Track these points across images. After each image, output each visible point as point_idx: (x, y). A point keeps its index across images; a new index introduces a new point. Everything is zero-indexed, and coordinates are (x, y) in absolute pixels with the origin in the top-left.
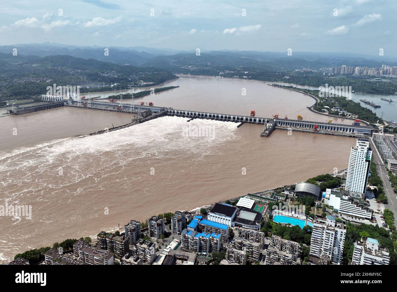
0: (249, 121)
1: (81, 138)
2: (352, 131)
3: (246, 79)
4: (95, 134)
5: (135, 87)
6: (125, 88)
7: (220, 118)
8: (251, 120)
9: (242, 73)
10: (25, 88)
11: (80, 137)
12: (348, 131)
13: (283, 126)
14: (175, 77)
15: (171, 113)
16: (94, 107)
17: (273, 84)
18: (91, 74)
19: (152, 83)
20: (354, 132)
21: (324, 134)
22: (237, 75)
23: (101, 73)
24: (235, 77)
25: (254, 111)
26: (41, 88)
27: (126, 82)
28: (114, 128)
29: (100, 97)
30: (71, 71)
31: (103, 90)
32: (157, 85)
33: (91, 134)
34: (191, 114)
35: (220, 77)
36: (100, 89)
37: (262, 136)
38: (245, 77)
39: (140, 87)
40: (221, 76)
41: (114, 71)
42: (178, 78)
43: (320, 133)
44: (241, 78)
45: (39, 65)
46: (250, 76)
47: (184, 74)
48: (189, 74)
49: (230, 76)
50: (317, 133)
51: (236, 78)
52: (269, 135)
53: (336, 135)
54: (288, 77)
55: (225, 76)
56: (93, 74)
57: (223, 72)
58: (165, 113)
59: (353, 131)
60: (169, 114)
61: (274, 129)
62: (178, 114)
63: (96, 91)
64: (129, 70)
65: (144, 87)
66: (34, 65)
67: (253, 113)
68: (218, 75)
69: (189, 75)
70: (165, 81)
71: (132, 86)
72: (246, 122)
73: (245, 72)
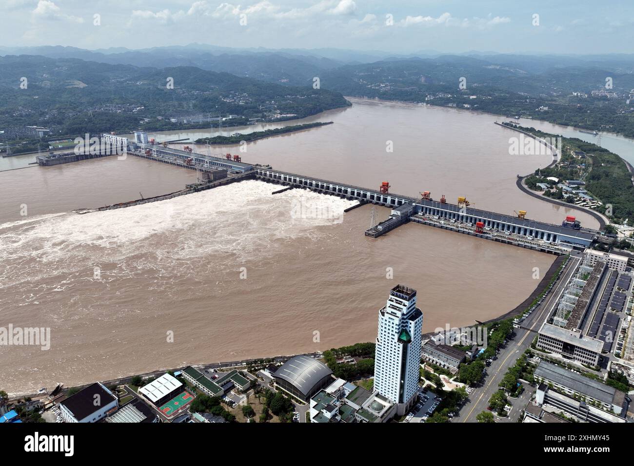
0: (375, 200)
1: (83, 214)
2: (551, 238)
3: (467, 109)
4: (107, 208)
5: (262, 121)
6: (244, 123)
7: (331, 191)
8: (379, 198)
9: (465, 98)
10: (90, 121)
11: (81, 212)
12: (545, 237)
13: (427, 215)
14: (345, 104)
15: (262, 175)
16: (160, 157)
17: (503, 123)
18: (208, 99)
19: (292, 115)
20: (556, 242)
21: (493, 240)
22: (454, 102)
23: (223, 97)
24: (450, 105)
25: (388, 183)
26: (114, 122)
27: (252, 112)
28: (143, 200)
29: (189, 139)
30: (184, 93)
31: (205, 127)
32: (301, 118)
33: (100, 209)
34: (290, 179)
35: (425, 104)
36: (200, 125)
37: (367, 235)
38: (466, 106)
39: (271, 121)
40: (427, 102)
41: (244, 94)
42: (350, 105)
43: (487, 238)
44: (460, 108)
45: (146, 82)
46: (477, 104)
47: (370, 97)
48: (377, 98)
49: (443, 103)
50: (481, 237)
51: (451, 107)
52: (379, 234)
53: (515, 245)
54: (546, 109)
55: (433, 103)
56: (210, 99)
57: (434, 95)
58: (252, 174)
59: (554, 240)
60: (258, 176)
61: (405, 220)
62: (271, 179)
63: (195, 128)
64: (271, 91)
65: (276, 122)
66: (138, 83)
67: (385, 186)
68: (423, 101)
69: (376, 100)
70: (322, 111)
71: (257, 121)
72: (371, 202)
73: (471, 97)
